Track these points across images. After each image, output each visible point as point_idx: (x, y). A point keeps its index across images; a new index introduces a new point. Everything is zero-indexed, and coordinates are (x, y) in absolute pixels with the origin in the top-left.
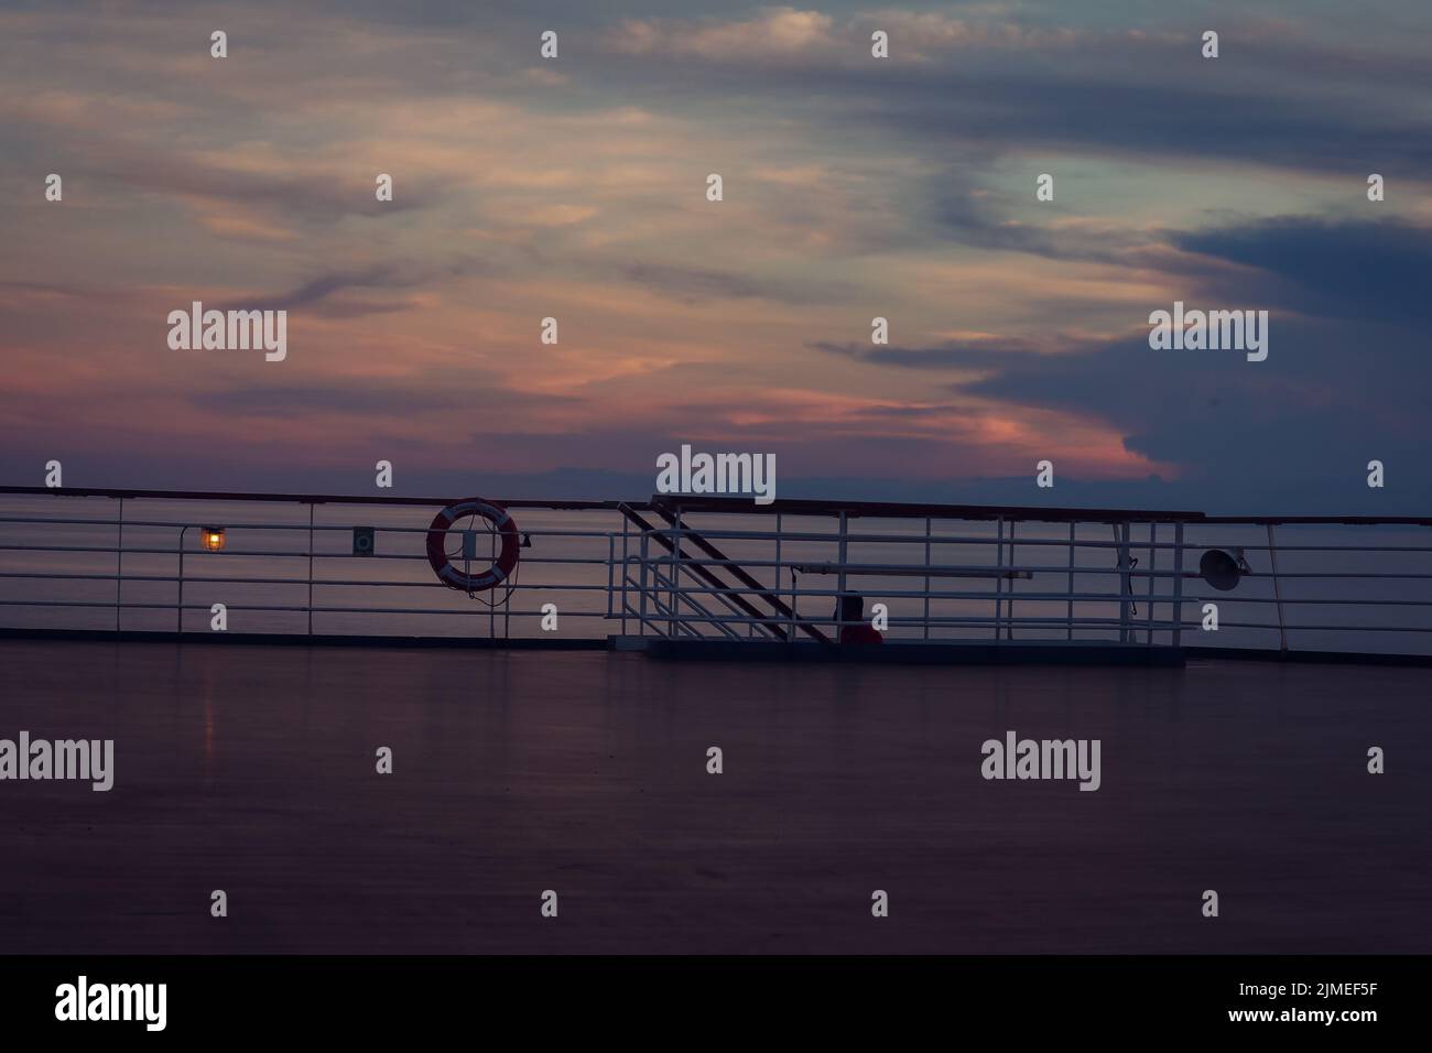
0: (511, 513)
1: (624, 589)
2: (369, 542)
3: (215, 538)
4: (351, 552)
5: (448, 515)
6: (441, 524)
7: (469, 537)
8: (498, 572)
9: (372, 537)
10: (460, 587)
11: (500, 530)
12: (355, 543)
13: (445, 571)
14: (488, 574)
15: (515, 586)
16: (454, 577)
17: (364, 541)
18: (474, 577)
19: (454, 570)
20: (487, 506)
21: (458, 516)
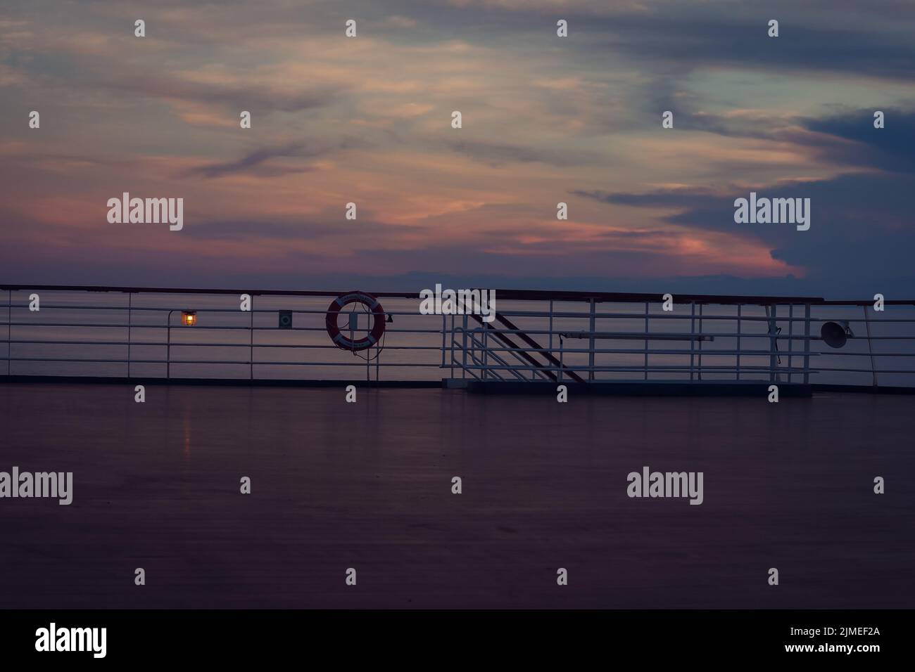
0: (380, 301)
2: (289, 320)
3: (190, 318)
4: (278, 326)
5: (339, 302)
6: (335, 307)
7: (353, 316)
8: (372, 339)
9: (291, 316)
10: (347, 348)
11: (373, 311)
12: (280, 320)
13: (338, 338)
14: (366, 339)
15: (383, 348)
16: (344, 342)
17: (286, 319)
18: (356, 341)
19: (344, 337)
20: (365, 297)
21: (346, 303)
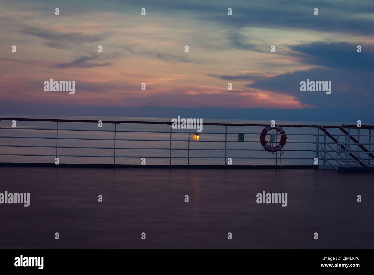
0: (284, 129)
1: (321, 151)
3: (198, 137)
5: (267, 129)
6: (265, 132)
7: (272, 136)
8: (280, 146)
9: (243, 136)
10: (269, 150)
11: (281, 134)
12: (239, 138)
13: (265, 146)
14: (277, 147)
15: (285, 150)
16: (269, 148)
17: (241, 137)
18: (274, 148)
19: (268, 146)
20: (278, 127)
21: (269, 130)
